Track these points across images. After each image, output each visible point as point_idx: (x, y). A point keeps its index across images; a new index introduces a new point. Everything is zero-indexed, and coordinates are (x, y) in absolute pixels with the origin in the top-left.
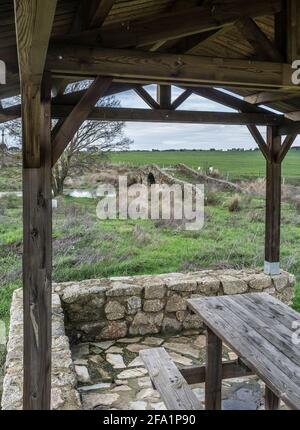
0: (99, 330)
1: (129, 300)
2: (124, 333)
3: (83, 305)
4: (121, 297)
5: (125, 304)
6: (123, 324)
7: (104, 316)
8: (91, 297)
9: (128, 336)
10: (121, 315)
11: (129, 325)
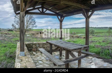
0: (32, 49)
1: (37, 45)
2: (36, 50)
3: (29, 45)
4: (35, 44)
5: (36, 46)
6: (36, 49)
7: (32, 47)
8: (30, 44)
9: (37, 51)
10: (35, 47)
11: (37, 49)
